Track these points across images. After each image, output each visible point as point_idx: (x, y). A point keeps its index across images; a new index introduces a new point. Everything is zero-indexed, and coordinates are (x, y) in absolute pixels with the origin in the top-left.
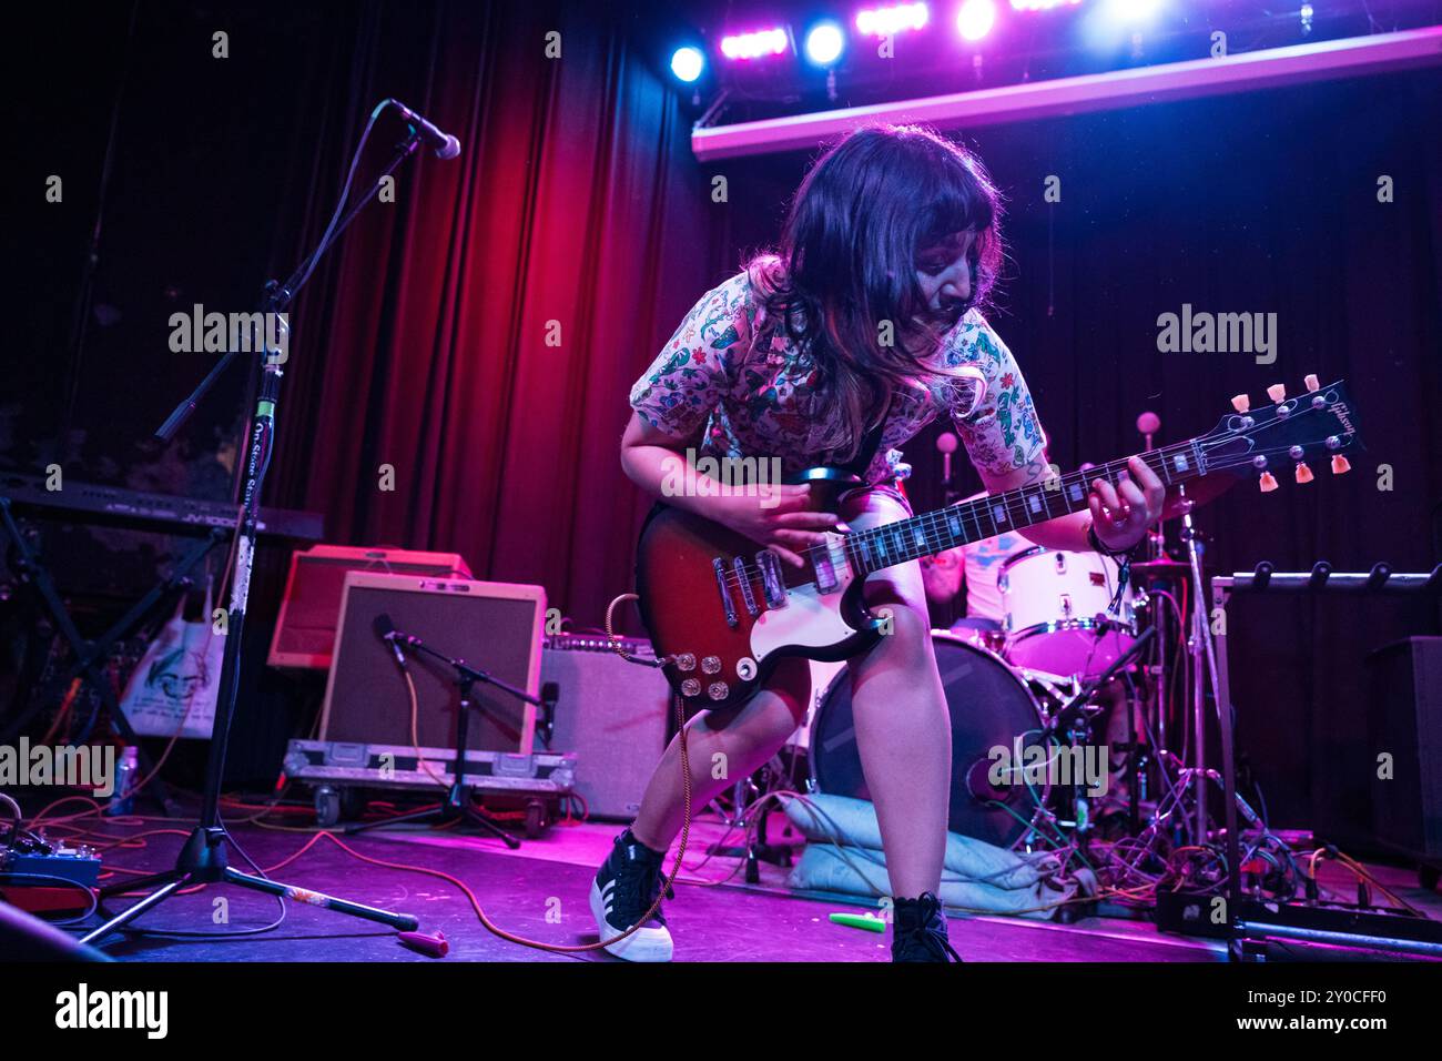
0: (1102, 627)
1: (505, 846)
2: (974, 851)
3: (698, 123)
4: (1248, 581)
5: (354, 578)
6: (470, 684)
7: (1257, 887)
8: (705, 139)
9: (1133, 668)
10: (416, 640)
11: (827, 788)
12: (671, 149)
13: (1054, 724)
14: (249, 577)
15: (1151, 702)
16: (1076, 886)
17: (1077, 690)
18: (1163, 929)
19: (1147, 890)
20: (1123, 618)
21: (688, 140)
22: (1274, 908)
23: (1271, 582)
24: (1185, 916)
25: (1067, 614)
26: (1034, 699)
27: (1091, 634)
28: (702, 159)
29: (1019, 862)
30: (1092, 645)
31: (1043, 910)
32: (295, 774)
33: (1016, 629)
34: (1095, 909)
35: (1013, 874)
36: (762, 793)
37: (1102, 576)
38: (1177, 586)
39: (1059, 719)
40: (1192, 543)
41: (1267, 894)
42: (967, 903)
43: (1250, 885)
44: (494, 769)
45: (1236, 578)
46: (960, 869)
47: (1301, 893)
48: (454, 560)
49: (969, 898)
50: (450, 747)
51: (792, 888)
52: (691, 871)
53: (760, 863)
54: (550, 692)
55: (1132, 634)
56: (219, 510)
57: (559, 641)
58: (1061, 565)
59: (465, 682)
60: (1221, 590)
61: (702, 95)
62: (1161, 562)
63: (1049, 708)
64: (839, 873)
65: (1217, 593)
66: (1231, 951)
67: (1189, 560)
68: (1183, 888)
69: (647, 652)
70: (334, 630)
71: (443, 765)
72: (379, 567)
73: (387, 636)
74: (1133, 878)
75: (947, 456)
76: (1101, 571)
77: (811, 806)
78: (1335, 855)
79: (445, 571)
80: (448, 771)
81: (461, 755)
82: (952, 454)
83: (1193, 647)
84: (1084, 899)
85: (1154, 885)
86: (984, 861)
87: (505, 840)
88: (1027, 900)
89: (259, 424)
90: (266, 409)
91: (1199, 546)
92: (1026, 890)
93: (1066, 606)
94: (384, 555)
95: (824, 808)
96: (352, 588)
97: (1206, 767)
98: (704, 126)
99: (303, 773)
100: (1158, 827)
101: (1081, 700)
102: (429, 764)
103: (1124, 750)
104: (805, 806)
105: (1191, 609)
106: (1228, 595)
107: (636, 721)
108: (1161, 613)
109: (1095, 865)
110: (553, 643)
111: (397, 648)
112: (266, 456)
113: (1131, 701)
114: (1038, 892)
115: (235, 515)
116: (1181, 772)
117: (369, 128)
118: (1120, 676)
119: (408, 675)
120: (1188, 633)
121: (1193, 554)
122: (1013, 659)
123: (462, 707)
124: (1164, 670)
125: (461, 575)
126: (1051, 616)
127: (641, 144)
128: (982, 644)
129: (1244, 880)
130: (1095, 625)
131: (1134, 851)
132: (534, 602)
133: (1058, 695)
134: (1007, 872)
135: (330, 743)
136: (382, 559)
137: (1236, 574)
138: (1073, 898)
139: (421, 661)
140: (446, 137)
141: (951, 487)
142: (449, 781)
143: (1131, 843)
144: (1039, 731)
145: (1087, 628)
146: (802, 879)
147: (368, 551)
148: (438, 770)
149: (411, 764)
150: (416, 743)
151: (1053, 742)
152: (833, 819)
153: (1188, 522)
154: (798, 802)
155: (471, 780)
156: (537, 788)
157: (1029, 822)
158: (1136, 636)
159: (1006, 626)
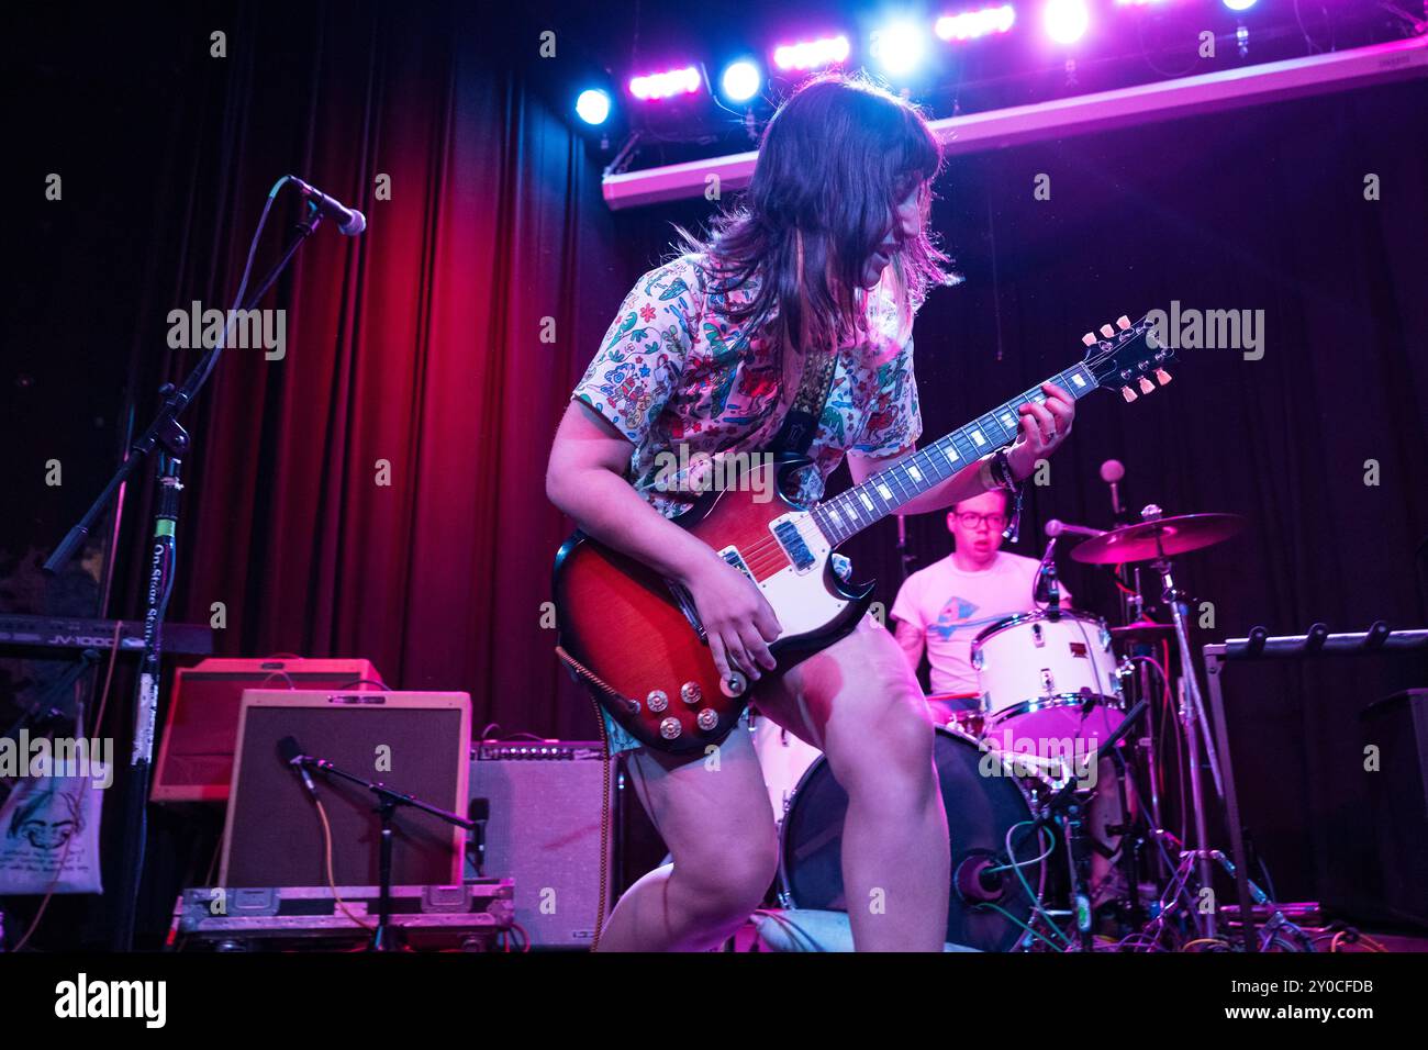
0: (1088, 701)
3: (608, 169)
4: (1240, 647)
5: (253, 697)
6: (391, 809)
8: (616, 185)
9: (1121, 743)
10: (327, 764)
11: (802, 903)
12: (581, 199)
13: (1046, 814)
14: (153, 719)
20: (1108, 691)
21: (599, 188)
23: (1267, 647)
25: (1050, 690)
26: (1021, 789)
27: (1076, 710)
28: (615, 207)
30: (1078, 721)
32: (193, 929)
33: (995, 708)
37: (1083, 645)
38: (1157, 646)
39: (1049, 807)
40: (1174, 605)
44: (424, 906)
45: (1229, 644)
48: (362, 666)
50: (372, 884)
54: (479, 808)
56: (91, 628)
57: (487, 750)
58: (1039, 637)
59: (385, 806)
60: (1214, 658)
61: (610, 139)
62: (1141, 624)
63: (1038, 796)
65: (1210, 662)
67: (1172, 621)
69: (586, 756)
70: (231, 755)
71: (365, 905)
72: (279, 683)
73: (293, 761)
76: (1082, 641)
77: (786, 923)
79: (351, 681)
80: (371, 911)
81: (385, 891)
83: (1184, 715)
89: (159, 546)
90: (166, 528)
91: (1182, 607)
93: (1048, 682)
94: (281, 666)
95: (800, 926)
96: (250, 708)
97: (1209, 848)
98: (614, 172)
99: (202, 927)
100: (1163, 917)
101: (1073, 784)
102: (348, 905)
103: (1118, 834)
104: (781, 924)
105: (1176, 672)
107: (578, 835)
108: (1146, 681)
110: (479, 753)
111: (305, 774)
112: (167, 581)
113: (1122, 778)
115: (111, 633)
116: (1183, 854)
117: (268, 208)
118: (1110, 753)
119: (319, 803)
120: (1176, 701)
121: (1177, 616)
123: (383, 836)
124: (1153, 741)
125: (371, 685)
126: (1032, 693)
127: (547, 195)
128: (960, 729)
130: (1080, 701)
131: (1140, 947)
132: (459, 710)
133: (1046, 779)
135: (232, 889)
136: (280, 672)
137: (1228, 641)
139: (332, 786)
140: (349, 212)
142: (374, 922)
143: (1135, 940)
144: (1031, 822)
145: (1072, 705)
147: (262, 662)
148: (360, 911)
149: (326, 907)
150: (332, 882)
151: (1045, 834)
152: (813, 936)
153: (1169, 582)
154: (771, 920)
155: (398, 919)
156: (471, 923)
157: (1026, 924)
158: (1124, 712)
159: (983, 707)
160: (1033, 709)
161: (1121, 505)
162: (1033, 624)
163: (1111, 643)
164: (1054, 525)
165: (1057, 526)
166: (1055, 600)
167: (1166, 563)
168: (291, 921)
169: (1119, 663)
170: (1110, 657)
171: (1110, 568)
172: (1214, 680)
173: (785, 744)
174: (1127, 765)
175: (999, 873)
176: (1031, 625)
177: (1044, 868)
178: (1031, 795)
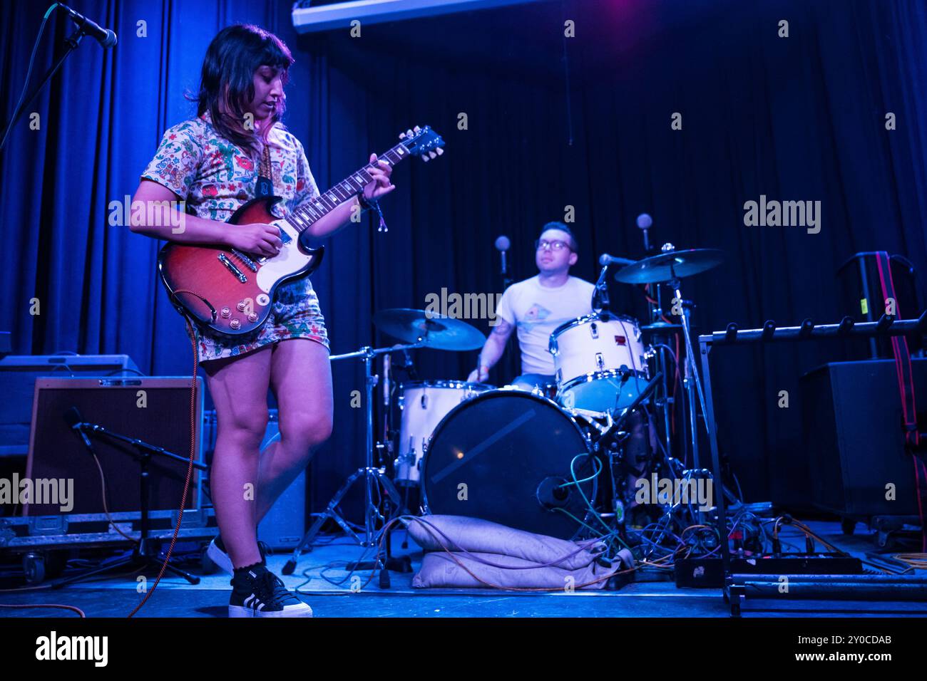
0: (625, 374)
1: (188, 582)
2: (546, 544)
3: (296, 4)
4: (721, 337)
5: (43, 382)
6: (148, 458)
7: (740, 549)
8: (302, 16)
9: (647, 401)
10: (100, 428)
11: (436, 510)
13: (596, 447)
16: (619, 562)
17: (611, 422)
18: (681, 586)
19: (668, 559)
20: (639, 367)
22: (753, 562)
23: (738, 337)
24: (695, 575)
25: (601, 367)
26: (580, 431)
27: (617, 380)
29: (578, 548)
30: (619, 388)
31: (598, 583)
33: (565, 380)
34: (633, 577)
35: (575, 558)
36: (387, 520)
37: (623, 338)
38: (671, 338)
39: (599, 443)
40: (682, 310)
41: (749, 553)
42: (544, 583)
43: (736, 549)
44: (173, 523)
45: (715, 335)
46: (537, 559)
47: (770, 550)
48: (124, 359)
49: (546, 580)
50: (135, 510)
51: (416, 588)
52: (337, 584)
53: (390, 572)
55: (646, 379)
58: (595, 332)
60: (705, 344)
62: (661, 324)
63: (591, 437)
64: (451, 573)
65: (703, 346)
66: (725, 596)
68: (691, 555)
70: (28, 424)
71: (130, 524)
72: (61, 370)
73: (75, 427)
74: (657, 552)
75: (503, 253)
76: (623, 334)
77: (425, 524)
78: (790, 521)
79: (117, 368)
80: (134, 528)
81: (145, 515)
82: (507, 252)
83: (687, 383)
84: (626, 571)
85: (672, 555)
86: (554, 551)
87: (187, 578)
88: (586, 577)
91: (687, 311)
92: (585, 569)
93: (600, 362)
94: (63, 360)
95: (435, 526)
96: (41, 390)
97: (701, 468)
99: (11, 544)
100: (671, 513)
101: (614, 429)
102: (119, 525)
104: (422, 525)
105: (683, 355)
106: (710, 347)
108: (664, 361)
109: (631, 545)
111: (84, 436)
113: (647, 425)
114: (594, 571)
116: (684, 472)
118: (639, 408)
119: (95, 456)
120: (682, 373)
121: (684, 317)
122: (564, 403)
123: (142, 476)
125: (131, 372)
126: (590, 369)
128: (541, 394)
129: (732, 544)
130: (620, 374)
131: (656, 533)
133: (598, 425)
134: (569, 557)
136: (63, 364)
137: (714, 333)
138: (617, 571)
139: (105, 444)
142: (137, 536)
143: (653, 527)
144: (586, 454)
145: (614, 376)
146: (423, 581)
147: (47, 357)
148: (127, 529)
149: (103, 527)
150: (106, 511)
151: (597, 462)
152: (443, 532)
153: (680, 295)
154: (416, 522)
155: (156, 533)
157: (582, 520)
158: (648, 380)
159: (557, 379)
160: (590, 379)
161: (650, 244)
162: (591, 323)
163: (641, 336)
164: (605, 257)
165: (607, 259)
166: (604, 307)
167: (676, 282)
168: (77, 537)
169: (646, 349)
170: (640, 345)
171: (642, 286)
172: (704, 358)
173: (424, 407)
174: (650, 416)
175: (566, 487)
176: (590, 324)
177: (596, 484)
178: (587, 436)
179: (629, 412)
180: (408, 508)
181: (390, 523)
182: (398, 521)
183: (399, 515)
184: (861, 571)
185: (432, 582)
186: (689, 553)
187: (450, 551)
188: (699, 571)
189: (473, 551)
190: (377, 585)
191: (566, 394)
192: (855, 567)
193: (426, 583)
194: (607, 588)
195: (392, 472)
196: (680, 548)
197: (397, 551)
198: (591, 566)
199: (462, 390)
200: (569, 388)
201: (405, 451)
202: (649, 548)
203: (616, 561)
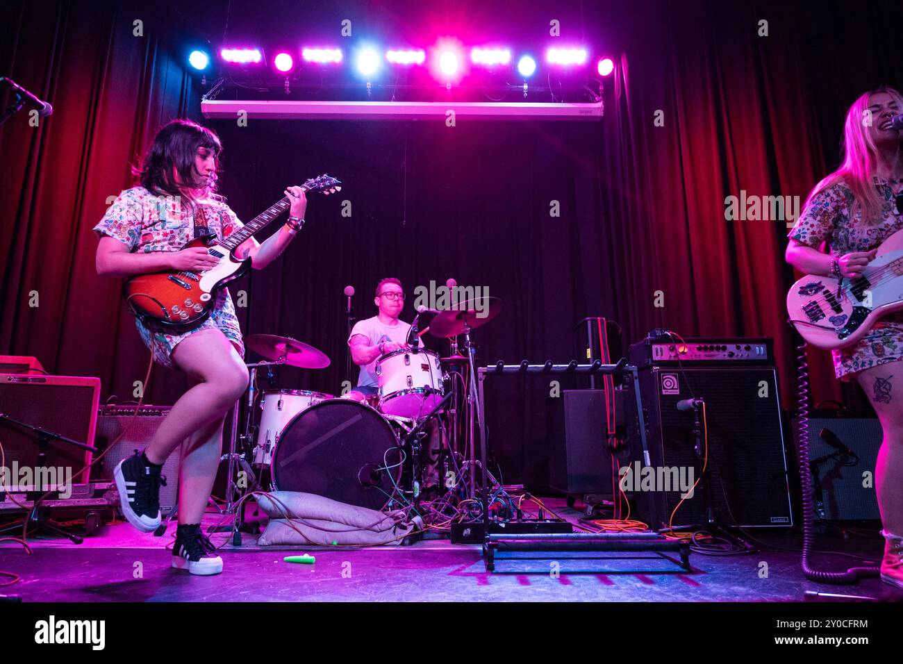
0: (427, 391)
1: (72, 542)
2: (362, 514)
3: (205, 96)
4: (493, 369)
6: (46, 442)
7: (496, 516)
8: (209, 106)
9: (442, 411)
10: (4, 415)
11: (281, 488)
12: (188, 108)
13: (403, 444)
15: (450, 428)
16: (413, 526)
17: (415, 425)
18: (454, 542)
19: (447, 523)
20: (437, 387)
22: (503, 525)
23: (504, 370)
24: (464, 535)
25: (410, 386)
26: (393, 431)
27: (421, 395)
28: (208, 117)
29: (385, 516)
30: (422, 401)
31: (396, 540)
33: (384, 395)
34: (422, 536)
35: (382, 523)
37: (427, 366)
39: (406, 440)
40: (469, 348)
41: (501, 519)
42: (358, 542)
43: (493, 516)
45: (489, 368)
46: (354, 524)
47: (515, 517)
48: (31, 360)
49: (360, 539)
51: (261, 546)
53: (242, 533)
54: (102, 441)
55: (441, 395)
57: (108, 410)
58: (408, 360)
59: (43, 440)
60: (482, 373)
61: (207, 79)
62: (456, 357)
63: (401, 436)
64: (287, 534)
65: (480, 375)
66: (484, 549)
67: (468, 357)
68: (463, 520)
71: (25, 495)
74: (440, 518)
75: (349, 298)
76: (427, 363)
77: (272, 498)
78: (529, 497)
80: (29, 499)
82: (352, 297)
83: (470, 400)
84: (417, 532)
85: (450, 521)
86: (367, 519)
87: (72, 539)
88: (389, 536)
91: (473, 350)
92: (388, 531)
93: (410, 382)
95: (280, 499)
97: (475, 459)
98: (208, 98)
100: (452, 491)
101: (417, 430)
102: (14, 494)
103: (437, 453)
104: (269, 499)
106: (485, 376)
108: (456, 382)
109: (422, 514)
110: (104, 411)
114: (394, 532)
116: (463, 462)
118: (436, 416)
120: (468, 393)
121: (470, 354)
122: (383, 410)
123: (39, 456)
124: (456, 411)
125: (37, 371)
126: (402, 387)
128: (367, 403)
129: (490, 513)
130: (424, 391)
131: (441, 504)
132: (93, 388)
133: (406, 427)
134: (378, 523)
137: (488, 366)
138: (411, 532)
140: (41, 102)
141: (351, 315)
142: (30, 505)
143: (440, 501)
144: (396, 448)
145: (420, 393)
146: (267, 540)
148: (21, 499)
151: (403, 453)
153: (468, 339)
154: (265, 497)
155: (47, 503)
156: (94, 504)
157: (390, 495)
158: (443, 397)
159: (379, 393)
160: (403, 394)
162: (405, 354)
163: (440, 364)
165: (422, 308)
166: (416, 344)
167: (467, 329)
169: (443, 374)
170: (439, 371)
172: (481, 383)
173: (279, 409)
174: (443, 422)
175: (379, 471)
177: (401, 469)
178: (397, 434)
179: (428, 419)
180: (261, 485)
181: (245, 497)
182: (252, 496)
183: (253, 491)
184: (572, 532)
185: (274, 541)
186: (461, 519)
187: (289, 518)
188: (467, 532)
189: (306, 518)
190: (231, 543)
191: (385, 404)
192: (568, 528)
193: (269, 542)
194: (402, 544)
195: (250, 457)
196: (457, 515)
197: (249, 516)
198: (393, 529)
199: (310, 398)
200: (387, 399)
201: (262, 441)
202: (436, 515)
203: (411, 525)
